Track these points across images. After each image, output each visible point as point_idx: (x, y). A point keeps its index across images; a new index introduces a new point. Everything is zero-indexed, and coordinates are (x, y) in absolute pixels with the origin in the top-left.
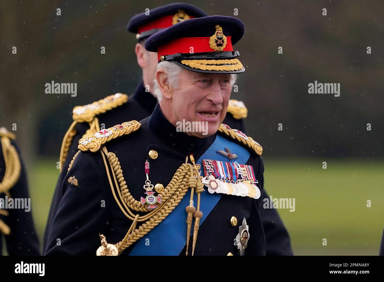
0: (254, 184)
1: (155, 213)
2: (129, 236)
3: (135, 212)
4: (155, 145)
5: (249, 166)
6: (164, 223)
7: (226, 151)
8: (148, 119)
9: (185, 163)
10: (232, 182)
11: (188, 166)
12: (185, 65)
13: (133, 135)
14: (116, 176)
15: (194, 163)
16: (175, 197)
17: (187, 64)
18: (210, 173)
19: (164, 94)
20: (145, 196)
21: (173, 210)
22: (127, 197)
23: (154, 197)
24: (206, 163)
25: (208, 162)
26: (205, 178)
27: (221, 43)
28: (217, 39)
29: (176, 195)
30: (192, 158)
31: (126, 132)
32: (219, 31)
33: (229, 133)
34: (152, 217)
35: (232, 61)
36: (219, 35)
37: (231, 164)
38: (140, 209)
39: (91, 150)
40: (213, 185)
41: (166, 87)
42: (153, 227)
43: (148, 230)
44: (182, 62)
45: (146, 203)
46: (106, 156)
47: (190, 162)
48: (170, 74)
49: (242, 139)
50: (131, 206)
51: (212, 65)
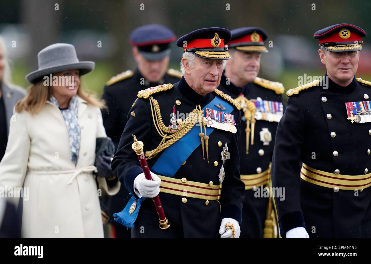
0: (234, 125)
1: (176, 135)
2: (161, 146)
3: (165, 133)
4: (180, 97)
5: (232, 115)
6: (181, 140)
7: (220, 105)
8: (178, 83)
9: (195, 109)
10: (221, 122)
11: (197, 110)
12: (197, 54)
13: (168, 91)
14: (156, 112)
15: (200, 109)
16: (188, 127)
17: (198, 54)
18: (209, 116)
19: (186, 71)
20: (171, 124)
21: (186, 134)
22: (161, 124)
23: (176, 125)
24: (207, 110)
25: (208, 110)
26: (206, 118)
27: (218, 42)
28: (215, 40)
29: (189, 126)
30: (199, 106)
31: (164, 89)
32: (217, 36)
33: (223, 96)
34: (174, 137)
35: (224, 53)
36: (216, 38)
37: (222, 112)
38: (168, 131)
39: (144, 97)
40: (210, 122)
41: (188, 68)
42: (174, 142)
43: (171, 144)
44: (196, 52)
45: (171, 129)
46: (152, 101)
47: (198, 108)
48: (189, 59)
49: (230, 100)
50: (163, 130)
51: (212, 54)
